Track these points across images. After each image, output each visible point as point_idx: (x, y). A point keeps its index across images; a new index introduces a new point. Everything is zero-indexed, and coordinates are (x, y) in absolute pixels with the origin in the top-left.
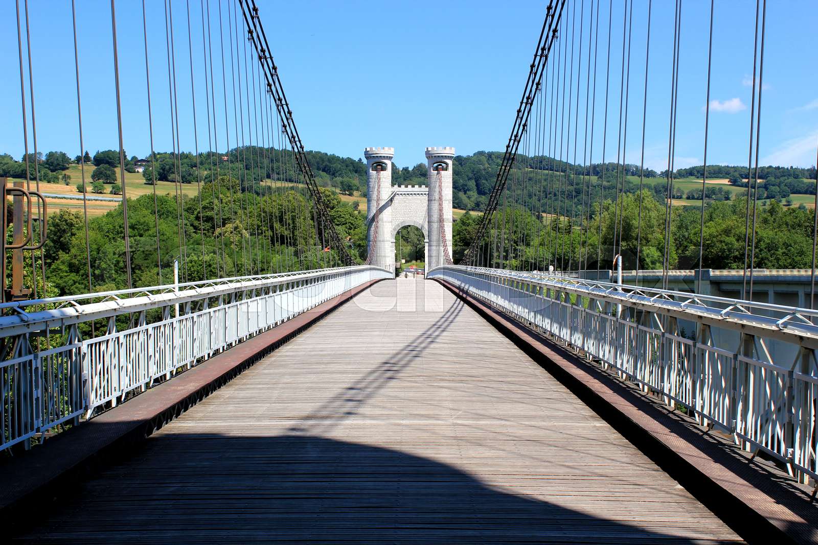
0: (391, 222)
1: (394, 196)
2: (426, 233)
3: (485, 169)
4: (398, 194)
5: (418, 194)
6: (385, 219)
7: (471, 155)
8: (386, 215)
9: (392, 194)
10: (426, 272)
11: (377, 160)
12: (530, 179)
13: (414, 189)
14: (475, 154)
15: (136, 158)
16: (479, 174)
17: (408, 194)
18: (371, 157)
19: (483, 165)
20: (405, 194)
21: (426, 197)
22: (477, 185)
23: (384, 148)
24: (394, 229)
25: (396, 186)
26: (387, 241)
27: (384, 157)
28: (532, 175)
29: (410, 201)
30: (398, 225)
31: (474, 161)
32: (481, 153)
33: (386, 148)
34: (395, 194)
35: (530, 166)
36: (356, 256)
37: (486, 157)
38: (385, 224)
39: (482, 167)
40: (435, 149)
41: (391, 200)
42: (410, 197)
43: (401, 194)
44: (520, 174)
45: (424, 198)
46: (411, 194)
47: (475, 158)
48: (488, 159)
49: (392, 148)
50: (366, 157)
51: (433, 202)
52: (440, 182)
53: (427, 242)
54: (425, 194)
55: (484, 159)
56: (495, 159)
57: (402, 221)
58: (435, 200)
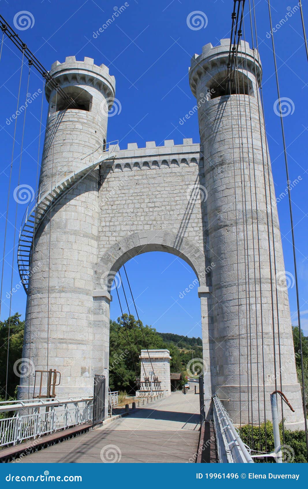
0: (98, 238)
4: (118, 166)
13: (162, 150)
17: (146, 164)
20: (137, 164)
21: (194, 168)
24: (105, 259)
29: (152, 181)
30: (117, 247)
34: (110, 167)
42: (153, 171)
43: (127, 165)
45: (193, 170)
46: (155, 163)
54: (193, 160)
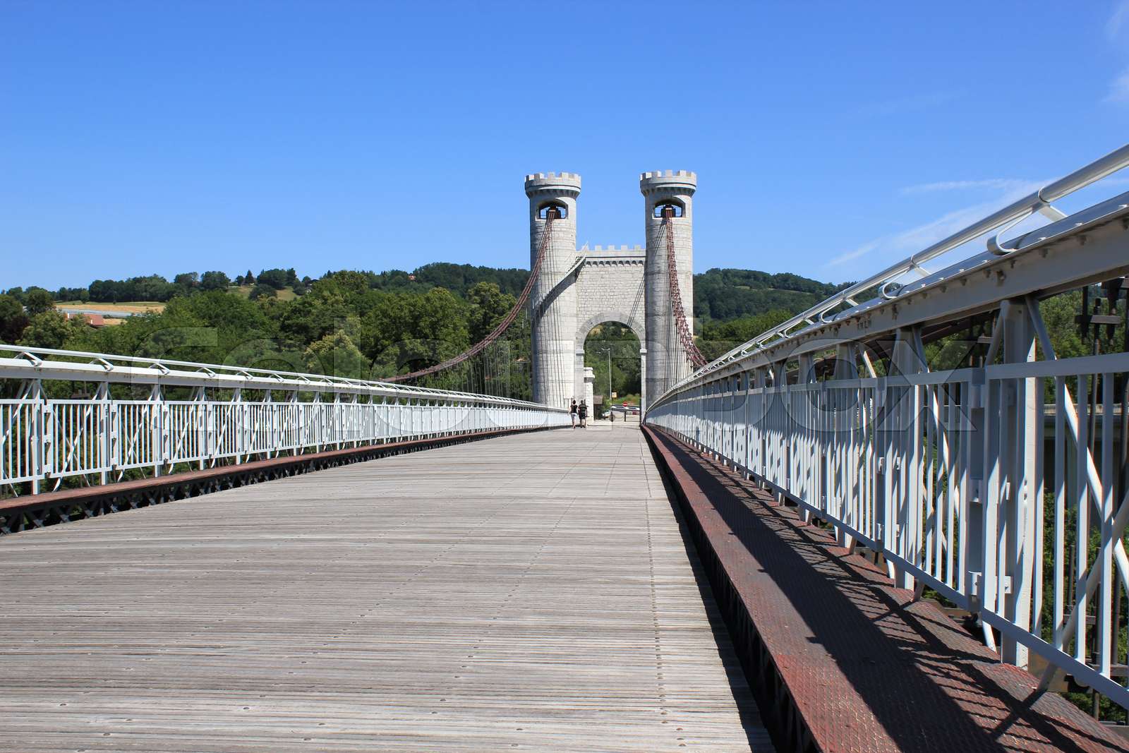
0: (577, 315)
1: (580, 267)
2: (641, 335)
3: (720, 289)
4: (589, 263)
5: (628, 262)
6: (563, 310)
7: (704, 273)
8: (566, 300)
9: (577, 262)
10: (644, 410)
11: (548, 198)
12: (774, 300)
14: (707, 272)
15: (309, 279)
16: (713, 294)
17: (608, 263)
18: (536, 192)
19: (718, 284)
20: (601, 263)
21: (641, 268)
22: (712, 308)
23: (560, 175)
24: (583, 330)
25: (585, 247)
26: (568, 352)
27: (562, 191)
28: (776, 295)
30: (590, 322)
31: (707, 280)
32: (714, 271)
33: (565, 175)
34: (583, 263)
35: (773, 284)
36: (526, 385)
37: (721, 275)
38: (563, 319)
39: (716, 286)
40: (659, 174)
41: (576, 273)
42: (612, 268)
43: (595, 263)
44: (762, 294)
46: (614, 262)
47: (708, 277)
48: (724, 278)
49: (576, 176)
50: (527, 194)
51: (657, 276)
52: (670, 238)
53: (644, 354)
54: (641, 262)
55: (718, 277)
56: (731, 278)
57: (598, 313)
58: (659, 273)
